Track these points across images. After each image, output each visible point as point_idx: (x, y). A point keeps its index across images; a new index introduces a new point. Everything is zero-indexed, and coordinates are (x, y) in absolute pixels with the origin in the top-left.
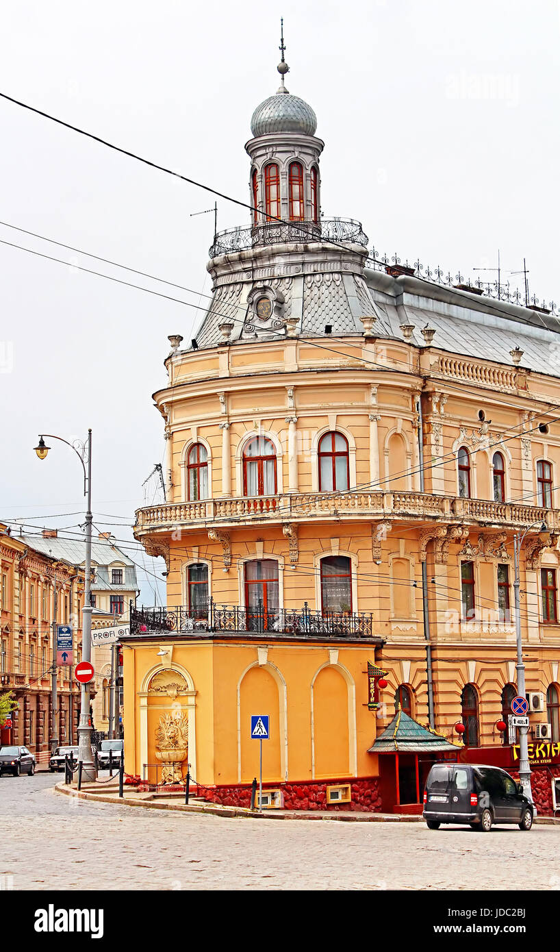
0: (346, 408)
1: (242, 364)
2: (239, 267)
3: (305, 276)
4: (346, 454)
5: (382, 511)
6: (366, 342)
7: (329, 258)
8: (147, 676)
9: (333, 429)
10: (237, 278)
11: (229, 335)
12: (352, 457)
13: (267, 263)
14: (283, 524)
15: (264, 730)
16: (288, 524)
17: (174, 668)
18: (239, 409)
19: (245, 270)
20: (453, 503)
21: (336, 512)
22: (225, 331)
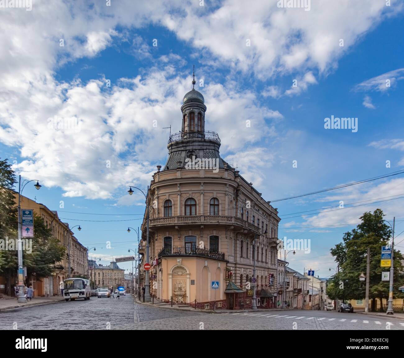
0: (219, 191)
1: (185, 175)
2: (181, 145)
3: (203, 149)
4: (218, 205)
5: (231, 222)
6: (225, 171)
7: (211, 144)
8: (171, 269)
9: (215, 197)
10: (179, 149)
11: (180, 165)
12: (220, 206)
13: (191, 144)
14: (201, 225)
15: (217, 286)
16: (203, 225)
17: (182, 266)
18: (184, 189)
19: (183, 146)
20: (245, 223)
21: (218, 222)
22: (179, 164)
